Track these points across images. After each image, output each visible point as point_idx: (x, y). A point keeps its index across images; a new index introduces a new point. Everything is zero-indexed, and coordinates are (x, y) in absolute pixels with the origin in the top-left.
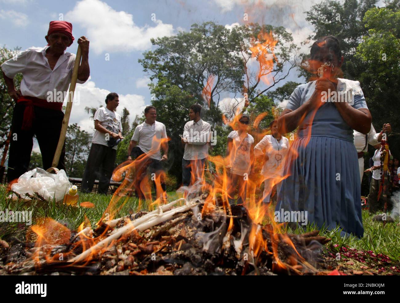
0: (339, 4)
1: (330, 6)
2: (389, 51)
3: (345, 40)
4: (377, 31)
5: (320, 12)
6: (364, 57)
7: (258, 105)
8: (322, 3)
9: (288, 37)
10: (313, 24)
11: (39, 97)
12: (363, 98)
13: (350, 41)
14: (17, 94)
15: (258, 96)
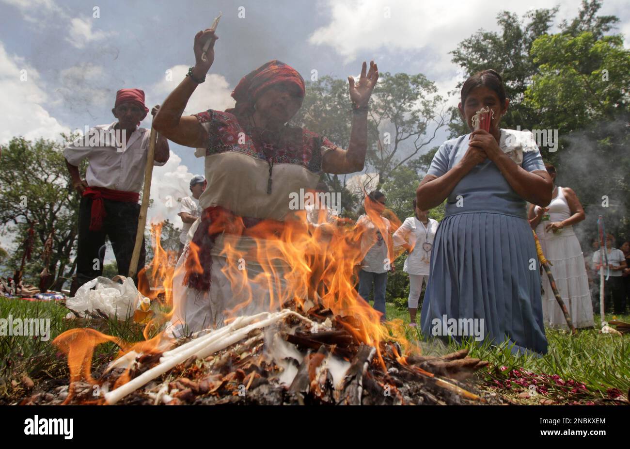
0: (496, 36)
1: (483, 40)
2: (571, 92)
3: (507, 84)
4: (551, 66)
5: (470, 50)
6: (536, 104)
7: (397, 179)
8: (472, 36)
9: (430, 87)
10: (462, 66)
11: (109, 186)
12: (539, 155)
13: (515, 85)
14: (83, 185)
15: (395, 168)
